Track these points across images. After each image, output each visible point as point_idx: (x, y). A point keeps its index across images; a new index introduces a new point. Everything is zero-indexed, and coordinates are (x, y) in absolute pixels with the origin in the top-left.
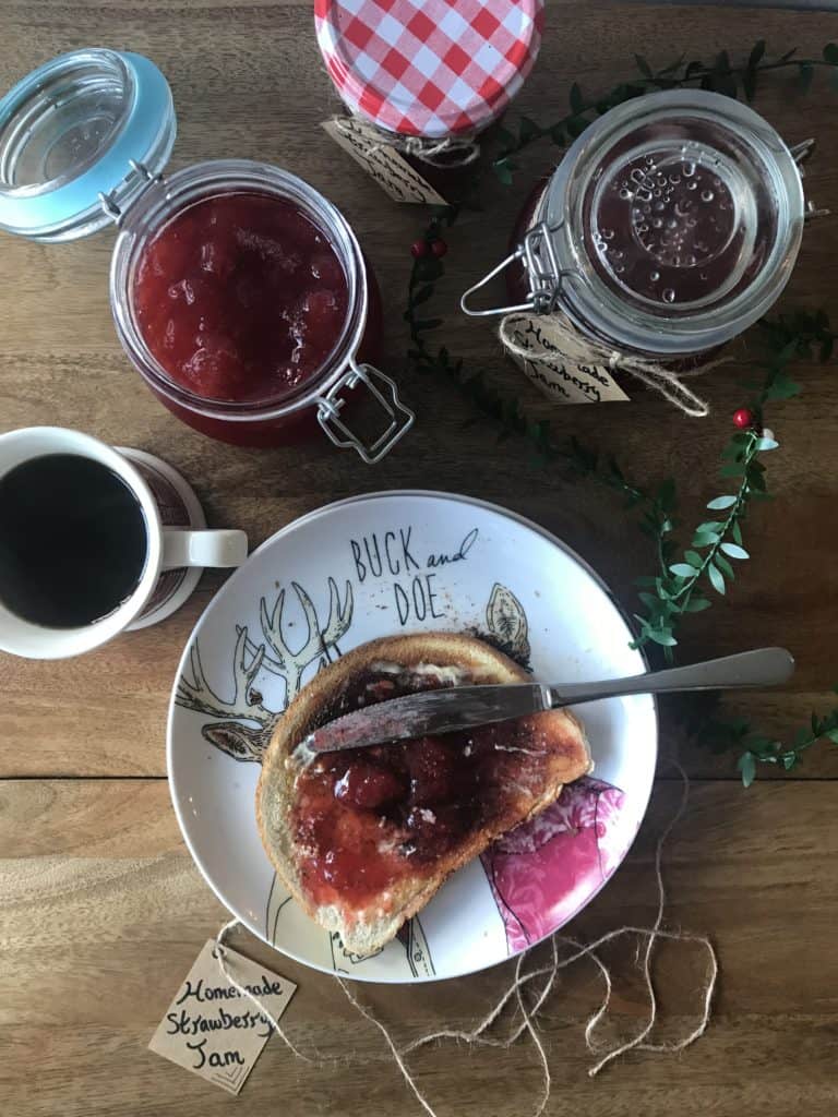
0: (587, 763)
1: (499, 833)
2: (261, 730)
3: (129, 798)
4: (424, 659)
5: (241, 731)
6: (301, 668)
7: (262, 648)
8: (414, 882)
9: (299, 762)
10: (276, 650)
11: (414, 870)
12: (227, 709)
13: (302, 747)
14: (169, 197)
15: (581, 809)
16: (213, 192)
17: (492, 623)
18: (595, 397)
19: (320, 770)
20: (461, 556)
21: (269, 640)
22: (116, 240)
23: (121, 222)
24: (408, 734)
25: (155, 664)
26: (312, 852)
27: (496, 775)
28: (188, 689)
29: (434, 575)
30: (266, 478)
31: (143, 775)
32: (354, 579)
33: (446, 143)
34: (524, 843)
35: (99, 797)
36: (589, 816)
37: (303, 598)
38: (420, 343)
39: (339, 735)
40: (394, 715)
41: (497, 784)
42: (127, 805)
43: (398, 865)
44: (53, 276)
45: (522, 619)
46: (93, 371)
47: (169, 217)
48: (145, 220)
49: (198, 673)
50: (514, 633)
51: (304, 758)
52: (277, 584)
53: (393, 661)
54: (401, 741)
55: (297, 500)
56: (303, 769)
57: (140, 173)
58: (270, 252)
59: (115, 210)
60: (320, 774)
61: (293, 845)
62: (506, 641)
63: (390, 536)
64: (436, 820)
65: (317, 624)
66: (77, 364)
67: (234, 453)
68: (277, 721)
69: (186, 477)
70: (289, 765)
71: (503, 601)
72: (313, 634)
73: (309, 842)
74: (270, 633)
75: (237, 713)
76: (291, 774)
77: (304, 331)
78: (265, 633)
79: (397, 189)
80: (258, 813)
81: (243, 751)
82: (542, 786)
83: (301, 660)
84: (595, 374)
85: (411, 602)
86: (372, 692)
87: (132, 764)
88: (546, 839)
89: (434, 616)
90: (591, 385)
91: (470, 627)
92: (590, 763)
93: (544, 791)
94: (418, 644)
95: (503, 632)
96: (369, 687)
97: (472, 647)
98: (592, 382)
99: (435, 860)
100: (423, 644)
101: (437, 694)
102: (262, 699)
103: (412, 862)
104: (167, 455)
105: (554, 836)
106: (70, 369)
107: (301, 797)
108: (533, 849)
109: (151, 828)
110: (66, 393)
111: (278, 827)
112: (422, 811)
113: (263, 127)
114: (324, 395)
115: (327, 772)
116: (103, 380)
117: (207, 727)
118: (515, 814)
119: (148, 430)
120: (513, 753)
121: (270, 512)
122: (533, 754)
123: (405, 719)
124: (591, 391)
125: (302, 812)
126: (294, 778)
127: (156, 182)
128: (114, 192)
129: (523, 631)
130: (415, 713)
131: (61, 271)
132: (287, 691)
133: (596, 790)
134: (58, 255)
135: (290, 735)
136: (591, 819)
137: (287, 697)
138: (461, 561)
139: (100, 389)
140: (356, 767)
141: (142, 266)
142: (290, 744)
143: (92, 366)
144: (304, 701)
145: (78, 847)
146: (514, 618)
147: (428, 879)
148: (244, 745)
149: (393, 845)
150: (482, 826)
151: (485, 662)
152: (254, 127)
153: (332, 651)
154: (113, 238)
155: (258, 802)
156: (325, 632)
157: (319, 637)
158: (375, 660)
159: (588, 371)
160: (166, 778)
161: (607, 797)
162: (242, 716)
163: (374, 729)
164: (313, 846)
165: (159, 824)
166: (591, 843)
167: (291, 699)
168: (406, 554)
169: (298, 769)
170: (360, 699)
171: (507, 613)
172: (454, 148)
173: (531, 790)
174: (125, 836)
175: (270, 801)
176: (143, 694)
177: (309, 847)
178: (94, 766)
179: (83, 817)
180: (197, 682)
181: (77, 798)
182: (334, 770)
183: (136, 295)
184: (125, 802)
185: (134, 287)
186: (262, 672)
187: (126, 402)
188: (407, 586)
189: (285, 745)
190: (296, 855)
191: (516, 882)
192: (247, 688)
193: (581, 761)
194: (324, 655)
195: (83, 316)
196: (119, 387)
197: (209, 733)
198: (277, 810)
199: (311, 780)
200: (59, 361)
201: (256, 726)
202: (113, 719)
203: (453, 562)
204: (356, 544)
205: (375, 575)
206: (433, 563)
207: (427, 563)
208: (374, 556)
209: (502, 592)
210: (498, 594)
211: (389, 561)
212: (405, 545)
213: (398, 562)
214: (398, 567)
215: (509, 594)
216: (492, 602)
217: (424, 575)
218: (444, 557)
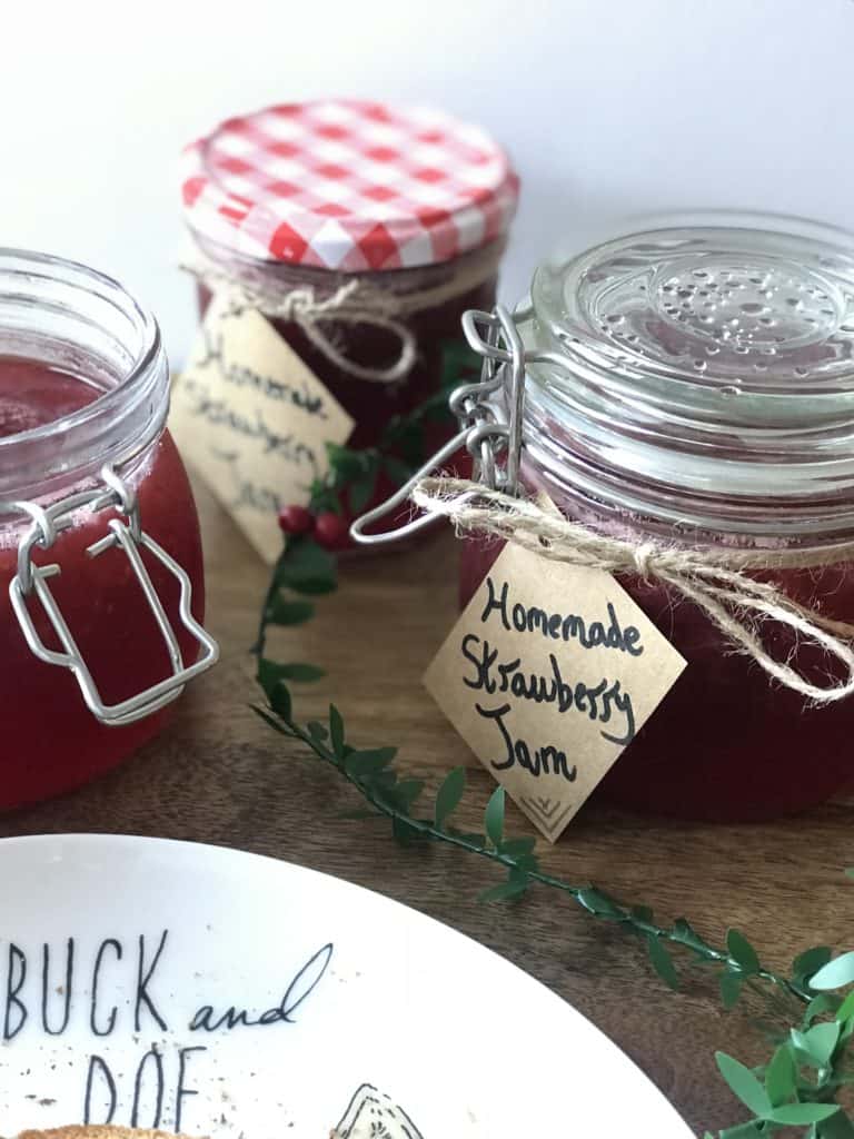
20: (282, 1014)
29: (202, 1049)
63: (111, 950)
71: (377, 1128)
84: (615, 635)
85: (125, 1099)
90: (610, 683)
124: (612, 704)
168: (142, 994)
188: (123, 1065)
203: (259, 1026)
204: (21, 955)
205: (47, 1029)
206: (205, 1023)
207: (191, 1019)
208: (60, 990)
209: (376, 1106)
210: (367, 1109)
211: (94, 1005)
212: (144, 977)
213: (115, 1010)
214: (113, 1020)
215: (397, 1112)
216: (346, 1125)
217: (176, 1045)
218: (236, 1014)
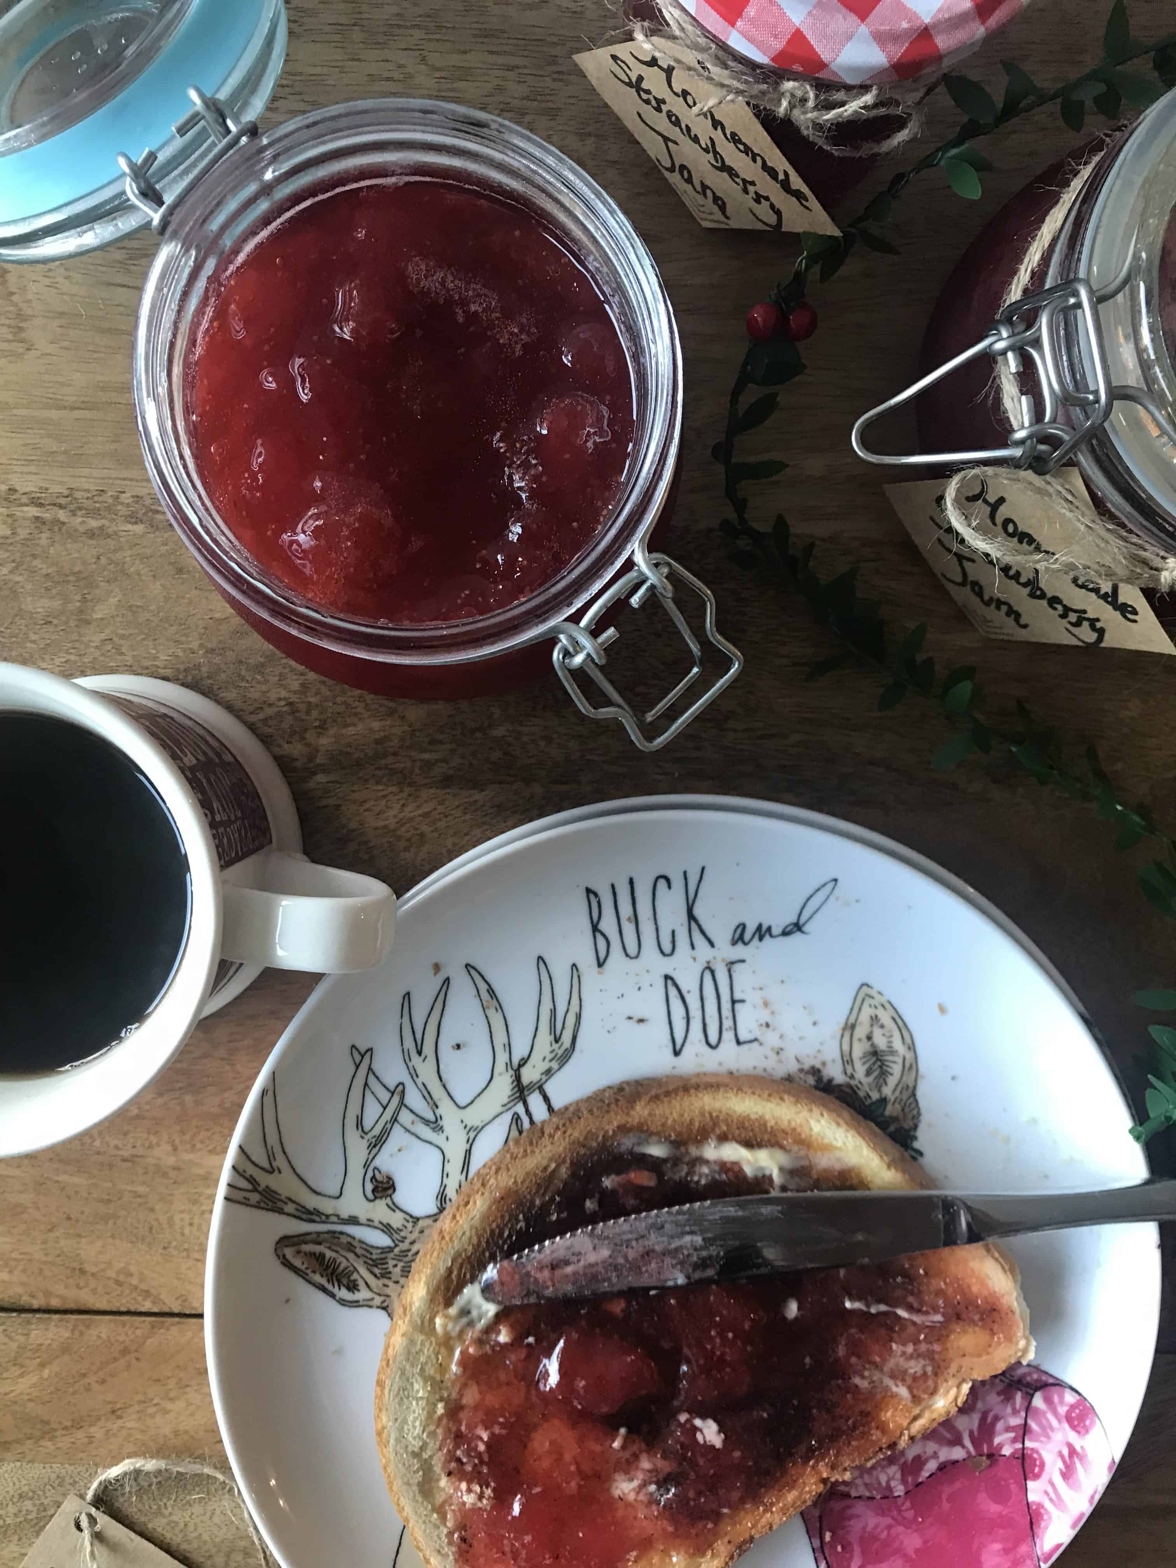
0: (1022, 1344)
1: (845, 1469)
2: (390, 1249)
3: (125, 1352)
4: (718, 1131)
5: (350, 1247)
6: (473, 1133)
7: (399, 1091)
8: (674, 1559)
9: (464, 1320)
10: (428, 1096)
11: (675, 1535)
12: (326, 1206)
13: (471, 1293)
14: (269, 175)
15: (997, 1418)
16: (363, 173)
17: (851, 1061)
18: (1091, 637)
19: (504, 1337)
20: (797, 927)
21: (414, 1074)
22: (149, 265)
23: (165, 224)
24: (681, 1280)
25: (188, 1099)
26: (481, 1497)
27: (841, 1351)
28: (251, 1170)
29: (743, 961)
30: (424, 751)
31: (156, 1310)
32: (587, 961)
33: (868, 98)
34: (883, 1479)
35: (65, 1349)
36: (1012, 1435)
37: (485, 995)
38: (740, 506)
39: (546, 1273)
40: (656, 1242)
41: (841, 1372)
42: (122, 1362)
43: (645, 1523)
44: (21, 329)
45: (909, 1056)
46: (93, 523)
47: (266, 221)
48: (214, 225)
49: (272, 1140)
50: (892, 1081)
51: (475, 1313)
52: (437, 968)
53: (658, 1134)
54: (665, 1291)
55: (477, 796)
56: (470, 1335)
57: (209, 121)
58: (473, 308)
59: (152, 196)
60: (504, 1346)
61: (444, 1482)
62: (875, 1096)
63: (662, 884)
64: (725, 1441)
65: (509, 1047)
66: (61, 507)
67: (360, 698)
68: (422, 1232)
69: (266, 740)
70: (445, 1326)
71: (874, 1019)
72: (500, 1066)
73: (475, 1477)
74: (416, 1060)
75: (345, 1214)
76: (447, 1343)
77: (536, 479)
78: (406, 1059)
79: (716, 199)
80: (378, 1417)
81: (353, 1287)
82: (930, 1383)
83: (473, 1117)
84: (1112, 598)
85: (695, 1013)
86: (614, 1192)
87: (136, 1288)
88: (925, 1474)
89: (738, 1043)
90: (1090, 615)
91: (806, 1066)
92: (1028, 1344)
93: (933, 1393)
94: (708, 1102)
95: (871, 1079)
96: (608, 1182)
97: (816, 1111)
98: (1095, 607)
99: (717, 1517)
100: (718, 1105)
101: (741, 1206)
102: (393, 1187)
103: (674, 1520)
104: (231, 695)
105: (942, 1468)
106: (47, 516)
107: (465, 1386)
108: (899, 1490)
109: (166, 1412)
110: (37, 563)
111: (416, 1444)
112: (698, 1422)
113: (455, 59)
114: (575, 619)
115: (517, 1341)
116: (111, 543)
117: (285, 1241)
118: (876, 1435)
119: (195, 645)
120: (880, 1314)
121: (425, 815)
122: (917, 1319)
123: (677, 1250)
124: (1086, 624)
125: (464, 1415)
126: (451, 1351)
127: (244, 139)
128: (152, 157)
129: (909, 1080)
130: (698, 1240)
131: (37, 322)
132: (444, 1174)
133: (1028, 1385)
134: (33, 287)
135: (450, 1271)
136: (1014, 1441)
137: (443, 1187)
138: (797, 937)
139: (103, 560)
140: (575, 1336)
141: (205, 325)
142: (447, 1289)
143: (94, 513)
144: (480, 1205)
145: (18, 1441)
146: (893, 1052)
147: (703, 1555)
148: (355, 1276)
149: (636, 1483)
150: (809, 1454)
151: (839, 1144)
152: (435, 59)
153: (535, 1101)
154: (143, 261)
155: (380, 1397)
156: (523, 1062)
157: (511, 1072)
158: (623, 1129)
159: (1096, 591)
160: (201, 1316)
161: (1048, 1401)
162: (353, 1221)
163: (616, 1268)
164: (484, 1484)
165: (180, 1404)
166: (1014, 1487)
167: (451, 1193)
168: (691, 917)
169: (461, 1333)
170: (590, 1205)
171: (880, 1042)
172: (882, 111)
173: (910, 1388)
174: (114, 1425)
175: (404, 1394)
176: (163, 1155)
177: (477, 1489)
178: (60, 1289)
179: (34, 1386)
180: (271, 1157)
181: (22, 1348)
182: (531, 1340)
183: (188, 383)
184: (115, 1359)
185: (187, 365)
186: (397, 1136)
187: (156, 588)
188: (688, 981)
189: (437, 1289)
190: (448, 1501)
191: (864, 1552)
192: (366, 1166)
193: (1010, 1339)
194: (520, 1108)
195: (77, 414)
196: (143, 558)
197: (289, 1252)
198: (416, 1412)
199: (485, 1355)
200: (24, 500)
201: (380, 1240)
202: (101, 1201)
203: (781, 938)
204: (596, 895)
205: (627, 955)
206: (741, 938)
207: (730, 937)
208: (629, 919)
209: (873, 1002)
210: (866, 1004)
211: (657, 930)
212: (691, 902)
213: (673, 932)
214: (673, 942)
215: (887, 1006)
216: (852, 1020)
217: (723, 960)
218: (764, 928)
